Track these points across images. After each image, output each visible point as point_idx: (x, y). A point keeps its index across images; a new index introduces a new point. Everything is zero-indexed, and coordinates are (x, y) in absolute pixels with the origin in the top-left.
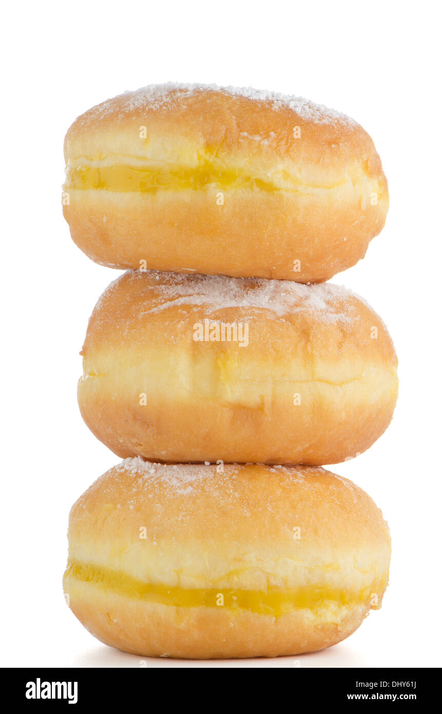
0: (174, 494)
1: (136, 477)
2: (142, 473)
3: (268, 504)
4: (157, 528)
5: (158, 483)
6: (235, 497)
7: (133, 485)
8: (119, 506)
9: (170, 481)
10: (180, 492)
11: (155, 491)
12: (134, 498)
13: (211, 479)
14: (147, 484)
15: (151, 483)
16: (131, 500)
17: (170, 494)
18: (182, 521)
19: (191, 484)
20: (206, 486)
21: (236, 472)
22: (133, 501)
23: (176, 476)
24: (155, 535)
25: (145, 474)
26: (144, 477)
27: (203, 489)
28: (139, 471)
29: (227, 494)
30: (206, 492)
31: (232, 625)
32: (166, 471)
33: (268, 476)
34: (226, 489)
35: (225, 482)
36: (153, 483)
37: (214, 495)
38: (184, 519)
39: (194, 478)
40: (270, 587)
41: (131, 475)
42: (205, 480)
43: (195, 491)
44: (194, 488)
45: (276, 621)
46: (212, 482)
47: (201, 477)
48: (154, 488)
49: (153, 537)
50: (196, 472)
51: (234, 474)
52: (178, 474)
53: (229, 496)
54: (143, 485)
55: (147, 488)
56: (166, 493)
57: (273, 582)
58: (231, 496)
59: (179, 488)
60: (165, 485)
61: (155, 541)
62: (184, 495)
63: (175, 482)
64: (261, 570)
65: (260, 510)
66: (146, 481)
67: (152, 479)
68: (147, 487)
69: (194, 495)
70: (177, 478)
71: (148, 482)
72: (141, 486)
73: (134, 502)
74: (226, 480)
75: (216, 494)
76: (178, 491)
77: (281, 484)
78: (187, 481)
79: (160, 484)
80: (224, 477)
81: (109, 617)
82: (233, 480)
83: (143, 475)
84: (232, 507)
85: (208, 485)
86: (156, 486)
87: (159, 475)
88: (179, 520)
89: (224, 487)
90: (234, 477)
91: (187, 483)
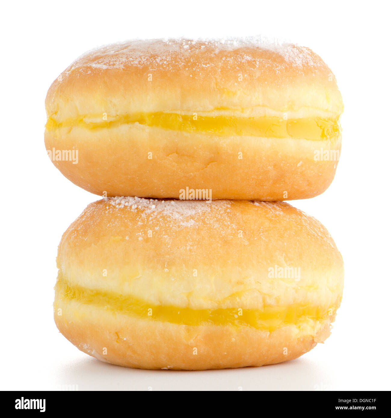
0: (179, 226)
1: (138, 212)
2: (143, 209)
3: (261, 234)
4: (168, 257)
5: (161, 217)
6: (233, 228)
7: (138, 219)
8: (127, 238)
9: (172, 215)
10: (184, 224)
11: (160, 225)
12: (142, 230)
13: (209, 213)
14: (150, 218)
15: (154, 217)
16: (139, 232)
17: (175, 227)
18: (190, 250)
19: (192, 217)
20: (206, 219)
21: (229, 206)
22: (140, 234)
23: (176, 210)
24: (166, 263)
25: (146, 209)
26: (146, 212)
27: (204, 222)
28: (140, 207)
29: (225, 225)
30: (207, 224)
31: (233, 340)
32: (165, 206)
33: (256, 209)
34: (223, 221)
35: (221, 215)
36: (156, 218)
37: (215, 227)
38: (192, 248)
39: (193, 212)
40: (265, 306)
41: (132, 210)
42: (204, 214)
43: (198, 223)
44: (195, 221)
45: (270, 335)
46: (210, 215)
47: (200, 211)
48: (158, 221)
49: (165, 265)
50: (193, 206)
51: (227, 208)
52: (177, 208)
53: (228, 228)
54: (148, 219)
55: (151, 222)
56: (171, 226)
57: (269, 301)
58: (230, 227)
59: (183, 221)
60: (168, 219)
61: (166, 268)
62: (188, 227)
63: (177, 216)
64: (259, 291)
65: (256, 239)
66: (149, 216)
67: (155, 214)
68: (152, 220)
69: (197, 227)
70: (178, 213)
71: (152, 216)
72: (146, 220)
73: (142, 234)
74: (222, 214)
75: (216, 225)
76: (182, 223)
77: (267, 216)
78: (188, 215)
79: (163, 217)
80: (220, 211)
81: (118, 336)
82: (228, 213)
83: (144, 210)
84: (232, 237)
85: (208, 219)
86: (160, 219)
87: (160, 210)
88: (188, 249)
89: (222, 219)
90: (228, 210)
91: (188, 217)
